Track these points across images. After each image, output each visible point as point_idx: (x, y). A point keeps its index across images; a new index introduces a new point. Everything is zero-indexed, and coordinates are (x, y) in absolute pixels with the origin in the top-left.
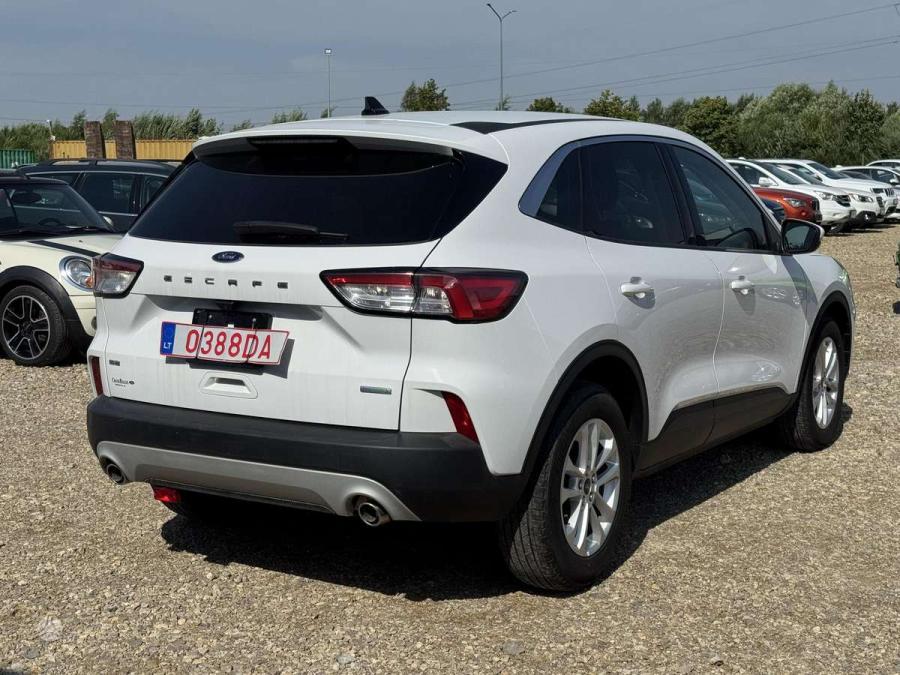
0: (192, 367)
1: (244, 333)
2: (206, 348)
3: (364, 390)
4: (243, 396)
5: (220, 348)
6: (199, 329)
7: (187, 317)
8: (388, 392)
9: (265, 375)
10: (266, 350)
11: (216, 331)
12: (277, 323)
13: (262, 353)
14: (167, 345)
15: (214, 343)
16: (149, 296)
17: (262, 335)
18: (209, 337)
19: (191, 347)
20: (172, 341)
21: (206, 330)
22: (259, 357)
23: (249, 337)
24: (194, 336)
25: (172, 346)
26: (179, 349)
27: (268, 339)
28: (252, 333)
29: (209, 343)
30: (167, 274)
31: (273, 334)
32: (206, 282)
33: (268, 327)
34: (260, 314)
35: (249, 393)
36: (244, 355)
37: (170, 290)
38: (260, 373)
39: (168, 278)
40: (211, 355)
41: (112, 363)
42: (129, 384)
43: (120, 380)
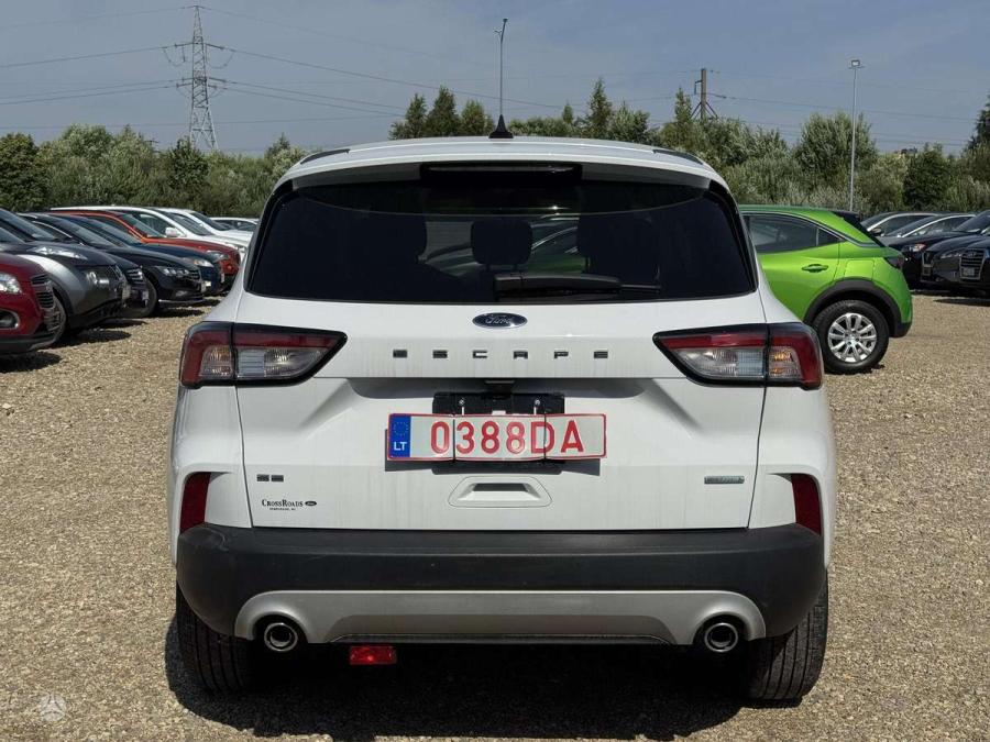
0: (436, 472)
1: (525, 420)
2: (465, 445)
3: (709, 481)
4: (526, 505)
5: (490, 444)
6: (448, 420)
7: (424, 405)
8: (740, 481)
10: (572, 440)
11: (477, 421)
12: (573, 404)
13: (566, 445)
14: (399, 446)
15: (478, 437)
16: (352, 380)
17: (552, 420)
18: (466, 431)
19: (440, 446)
20: (407, 439)
21: (460, 420)
22: (563, 450)
23: (534, 425)
24: (440, 431)
25: (408, 446)
26: (420, 448)
27: (572, 427)
28: (539, 420)
29: (468, 437)
30: (401, 348)
31: (575, 419)
32: (474, 356)
33: (559, 409)
34: (546, 395)
35: (537, 499)
36: (534, 450)
37: (401, 369)
38: (557, 472)
39: (400, 354)
40: (478, 454)
41: (262, 478)
42: (304, 506)
43: (284, 502)
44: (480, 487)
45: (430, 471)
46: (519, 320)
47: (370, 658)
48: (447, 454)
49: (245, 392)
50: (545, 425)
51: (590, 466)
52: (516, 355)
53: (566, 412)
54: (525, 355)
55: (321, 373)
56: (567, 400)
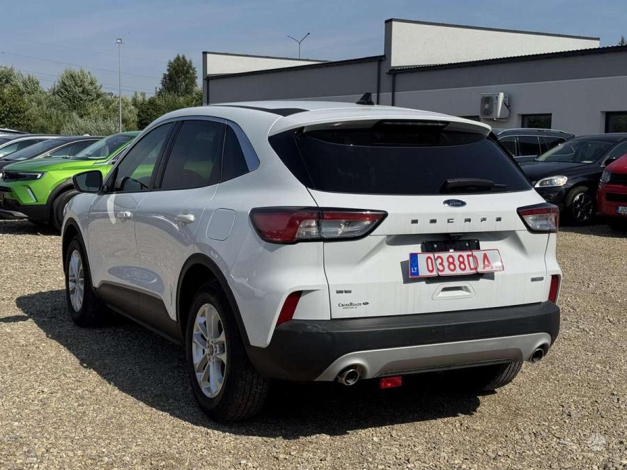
1: (465, 254)
2: (441, 268)
3: (533, 280)
4: (464, 297)
5: (452, 267)
6: (431, 255)
8: (541, 279)
9: (481, 280)
10: (487, 263)
11: (444, 255)
12: (483, 245)
13: (484, 266)
14: (414, 270)
15: (446, 264)
16: (388, 236)
17: (476, 253)
18: (439, 261)
19: (431, 269)
20: (417, 266)
21: (436, 255)
22: (483, 268)
23: (468, 256)
24: (429, 260)
25: (418, 270)
26: (423, 272)
27: (485, 257)
28: (470, 253)
29: (441, 264)
30: (415, 219)
31: (486, 252)
32: (448, 222)
33: (478, 248)
34: (470, 240)
35: (469, 294)
36: (471, 269)
37: (415, 229)
38: (478, 280)
39: (415, 222)
40: (447, 272)
41: (338, 292)
42: (362, 305)
43: (351, 304)
44: (445, 289)
45: (424, 283)
46: (463, 204)
47: (389, 385)
48: (435, 273)
49: (328, 245)
50: (472, 255)
51: (490, 276)
52: (466, 220)
53: (481, 249)
54: (469, 220)
55: (373, 233)
56: (480, 243)
